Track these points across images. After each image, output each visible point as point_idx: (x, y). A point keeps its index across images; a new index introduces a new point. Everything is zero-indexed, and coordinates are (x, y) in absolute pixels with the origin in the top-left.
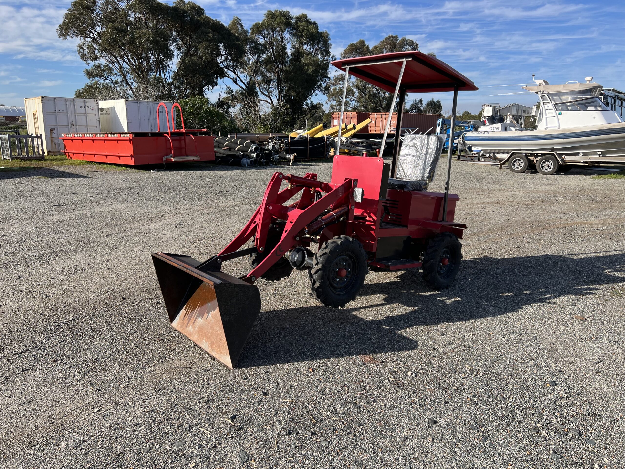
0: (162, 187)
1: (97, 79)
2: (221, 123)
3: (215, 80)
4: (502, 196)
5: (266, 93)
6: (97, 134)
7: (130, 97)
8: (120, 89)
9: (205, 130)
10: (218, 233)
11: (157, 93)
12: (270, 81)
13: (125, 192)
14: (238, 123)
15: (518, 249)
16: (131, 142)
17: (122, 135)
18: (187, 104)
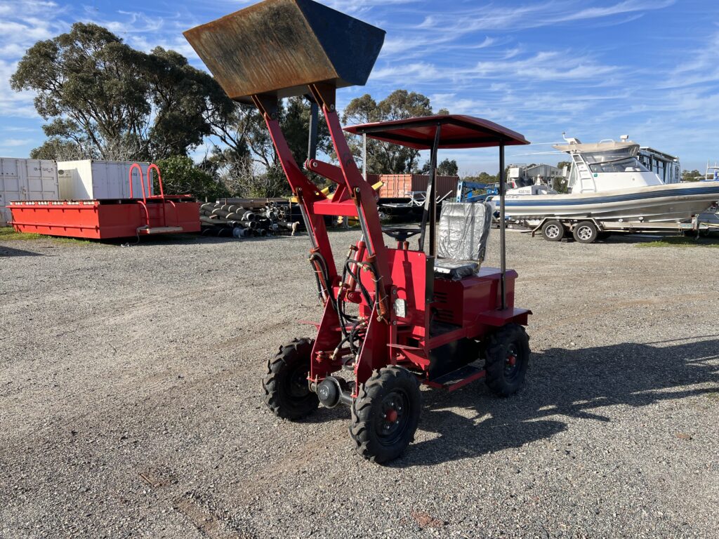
0: (134, 266)
1: (58, 136)
2: (208, 186)
3: (200, 138)
4: (543, 270)
5: (260, 152)
6: (54, 201)
7: (97, 157)
8: (86, 148)
9: (188, 196)
10: (206, 327)
11: (130, 153)
12: (264, 140)
13: (87, 274)
14: (228, 187)
15: (580, 339)
16: (97, 211)
17: (85, 203)
18: (166, 165)
